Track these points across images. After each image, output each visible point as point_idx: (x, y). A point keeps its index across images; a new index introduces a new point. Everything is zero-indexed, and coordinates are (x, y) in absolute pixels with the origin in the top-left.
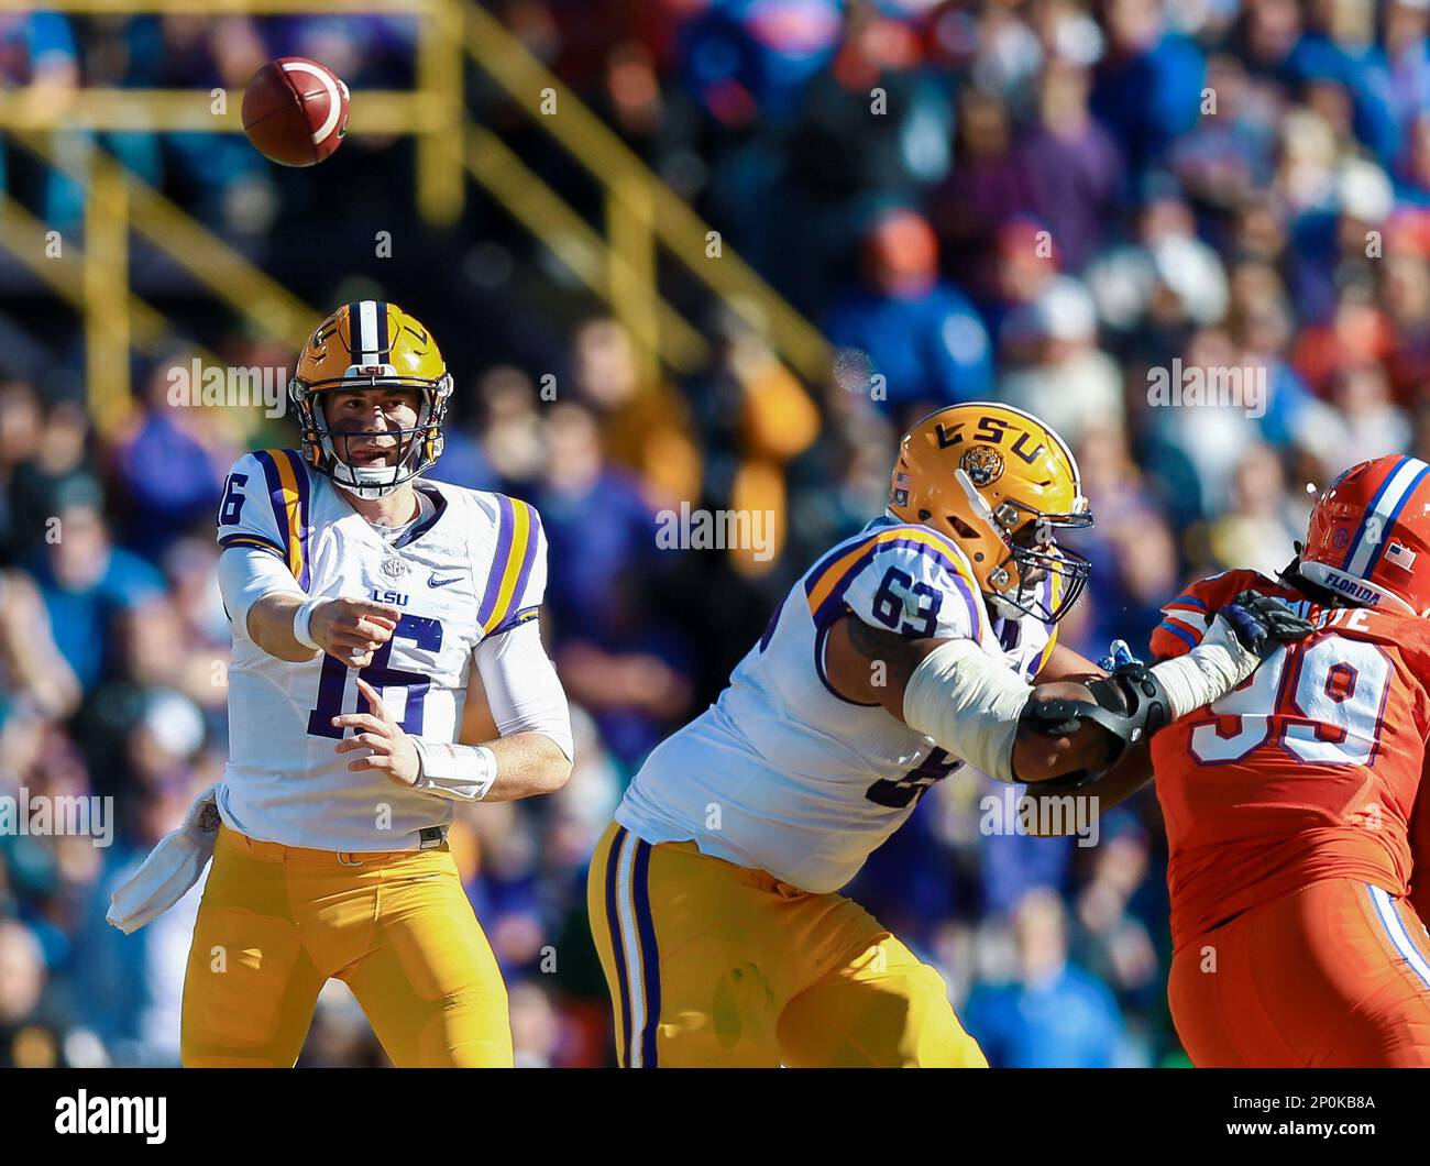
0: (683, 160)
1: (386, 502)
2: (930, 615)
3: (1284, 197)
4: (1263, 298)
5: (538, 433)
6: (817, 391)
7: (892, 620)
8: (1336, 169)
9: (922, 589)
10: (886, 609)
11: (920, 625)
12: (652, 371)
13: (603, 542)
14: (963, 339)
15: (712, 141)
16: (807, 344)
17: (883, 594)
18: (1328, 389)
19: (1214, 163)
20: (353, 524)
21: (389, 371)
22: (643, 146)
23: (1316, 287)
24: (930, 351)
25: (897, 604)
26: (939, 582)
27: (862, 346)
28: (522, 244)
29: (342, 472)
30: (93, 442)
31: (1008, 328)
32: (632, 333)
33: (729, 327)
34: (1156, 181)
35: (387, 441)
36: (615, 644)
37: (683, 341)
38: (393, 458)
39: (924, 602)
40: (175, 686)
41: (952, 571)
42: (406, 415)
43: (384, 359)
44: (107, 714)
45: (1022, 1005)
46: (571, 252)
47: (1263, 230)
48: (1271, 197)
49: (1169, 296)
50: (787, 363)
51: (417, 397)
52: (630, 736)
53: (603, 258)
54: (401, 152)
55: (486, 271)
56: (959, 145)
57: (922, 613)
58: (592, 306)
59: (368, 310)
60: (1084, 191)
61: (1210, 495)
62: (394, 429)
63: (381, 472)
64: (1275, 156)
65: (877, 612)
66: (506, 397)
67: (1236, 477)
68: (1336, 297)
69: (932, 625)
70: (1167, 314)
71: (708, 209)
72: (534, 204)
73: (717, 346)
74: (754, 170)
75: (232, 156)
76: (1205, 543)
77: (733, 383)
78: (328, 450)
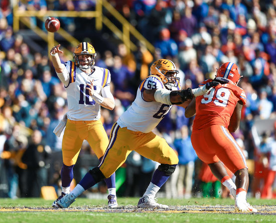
0: (134, 21)
1: (87, 71)
2: (155, 86)
3: (220, 27)
4: (217, 41)
5: (113, 60)
6: (153, 54)
7: (150, 88)
8: (227, 22)
9: (153, 82)
10: (149, 86)
11: (154, 87)
12: (129, 51)
13: (122, 76)
14: (174, 47)
15: (138, 18)
16: (151, 47)
17: (148, 84)
18: (226, 54)
19: (210, 21)
20: (83, 73)
21: (88, 52)
22: (128, 19)
23: (224, 39)
24: (169, 48)
25: (150, 85)
26: (156, 81)
27: (159, 47)
28: (110, 33)
29: (81, 66)
30: (49, 61)
31: (180, 45)
32: (126, 45)
33: (140, 45)
34: (202, 24)
35: (87, 62)
36: (124, 90)
37: (134, 47)
38: (88, 65)
39: (154, 84)
40: (61, 96)
41: (157, 79)
42: (90, 58)
43: (87, 50)
44: (51, 100)
45: (182, 142)
46: (118, 34)
47: (217, 31)
48: (218, 26)
49: (203, 40)
50: (149, 50)
51: (91, 56)
52: (126, 103)
53: (122, 35)
54: (93, 20)
55: (105, 37)
56: (173, 19)
57: (154, 85)
58: (121, 42)
59: (85, 43)
60: (191, 25)
61: (209, 69)
62: (88, 60)
63: (86, 66)
64: (219, 20)
65: (148, 87)
66: (108, 55)
67: (213, 66)
68: (227, 40)
69: (156, 87)
70: (203, 43)
71: (137, 28)
72: (112, 27)
73: (139, 47)
74: (144, 22)
75: (69, 20)
76: (208, 76)
77: (141, 53)
78: (79, 63)
